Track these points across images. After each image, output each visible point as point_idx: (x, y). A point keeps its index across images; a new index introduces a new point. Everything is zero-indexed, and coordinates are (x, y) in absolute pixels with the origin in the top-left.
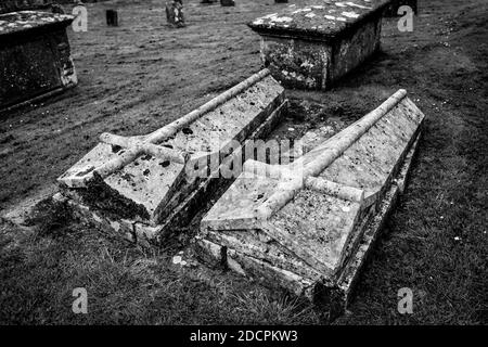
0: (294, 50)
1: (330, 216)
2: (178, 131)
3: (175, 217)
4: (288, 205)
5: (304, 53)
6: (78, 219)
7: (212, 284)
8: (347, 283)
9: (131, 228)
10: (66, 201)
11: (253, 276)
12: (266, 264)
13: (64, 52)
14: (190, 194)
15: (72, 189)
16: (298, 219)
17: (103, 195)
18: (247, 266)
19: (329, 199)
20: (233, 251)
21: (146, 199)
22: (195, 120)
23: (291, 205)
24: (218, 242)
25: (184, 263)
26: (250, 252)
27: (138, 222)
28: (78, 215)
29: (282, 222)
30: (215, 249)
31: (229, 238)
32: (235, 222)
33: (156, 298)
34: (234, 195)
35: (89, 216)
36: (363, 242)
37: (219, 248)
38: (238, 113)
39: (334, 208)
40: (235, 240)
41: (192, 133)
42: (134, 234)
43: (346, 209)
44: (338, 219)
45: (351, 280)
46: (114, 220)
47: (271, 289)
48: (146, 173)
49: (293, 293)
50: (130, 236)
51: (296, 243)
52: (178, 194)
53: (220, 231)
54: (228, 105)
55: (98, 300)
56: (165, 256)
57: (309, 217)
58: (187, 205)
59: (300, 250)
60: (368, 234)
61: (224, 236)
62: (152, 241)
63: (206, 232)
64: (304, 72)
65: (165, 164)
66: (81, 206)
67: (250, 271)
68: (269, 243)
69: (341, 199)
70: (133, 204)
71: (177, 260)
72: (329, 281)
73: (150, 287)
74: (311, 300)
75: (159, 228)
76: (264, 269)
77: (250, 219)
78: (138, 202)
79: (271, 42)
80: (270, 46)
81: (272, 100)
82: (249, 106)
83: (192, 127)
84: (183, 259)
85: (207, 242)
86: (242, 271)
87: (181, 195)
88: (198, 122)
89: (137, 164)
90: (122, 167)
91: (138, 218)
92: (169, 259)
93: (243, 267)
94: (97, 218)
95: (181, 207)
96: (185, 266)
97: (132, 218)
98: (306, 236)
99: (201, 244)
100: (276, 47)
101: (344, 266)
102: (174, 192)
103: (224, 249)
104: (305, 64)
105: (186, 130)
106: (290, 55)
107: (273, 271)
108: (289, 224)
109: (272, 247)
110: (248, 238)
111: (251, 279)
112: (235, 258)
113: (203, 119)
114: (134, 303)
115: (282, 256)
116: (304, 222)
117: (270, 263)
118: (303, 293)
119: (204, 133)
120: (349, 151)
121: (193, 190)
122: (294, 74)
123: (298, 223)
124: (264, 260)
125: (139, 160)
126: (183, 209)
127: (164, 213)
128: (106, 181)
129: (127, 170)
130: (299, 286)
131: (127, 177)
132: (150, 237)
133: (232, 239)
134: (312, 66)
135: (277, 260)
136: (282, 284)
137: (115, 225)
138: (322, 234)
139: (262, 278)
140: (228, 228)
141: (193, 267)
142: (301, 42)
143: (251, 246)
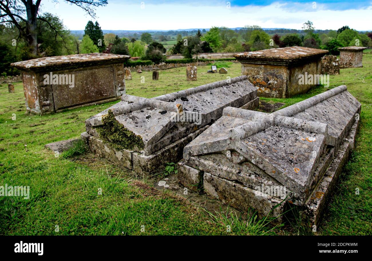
0: (264, 73)
1: (298, 144)
2: (177, 98)
3: (166, 151)
4: (260, 134)
5: (271, 74)
6: (95, 151)
7: (188, 202)
8: (316, 204)
9: (130, 156)
10: (89, 137)
11: (225, 198)
12: (238, 185)
13: (120, 76)
14: (180, 139)
15: (94, 127)
16: (268, 144)
17: (113, 129)
18: (221, 188)
19: (297, 132)
20: (209, 175)
21: (144, 133)
22: (191, 94)
23: (262, 134)
24: (197, 167)
25: (167, 186)
26: (223, 174)
27: (136, 151)
28: (95, 147)
29: (255, 144)
30: (194, 173)
31: (206, 162)
32: (213, 144)
33: (135, 204)
34: (213, 130)
35: (102, 148)
36: (326, 176)
37: (197, 172)
38: (223, 95)
39: (301, 138)
40: (211, 163)
41: (187, 101)
42: (132, 161)
43: (312, 139)
44: (305, 146)
45: (319, 202)
46: (118, 149)
47: (240, 210)
48: (148, 117)
49: (262, 214)
50: (129, 163)
51: (267, 160)
52: (170, 135)
53: (199, 156)
54: (216, 90)
55: (87, 200)
56: (153, 180)
57: (278, 144)
58: (177, 146)
59: (270, 168)
60: (330, 170)
61: (202, 161)
62: (144, 168)
63: (187, 158)
64: (270, 87)
65: (164, 113)
66: (98, 140)
67: (223, 194)
68: (241, 163)
69: (307, 132)
70: (133, 136)
71: (161, 183)
72: (298, 199)
73: (133, 197)
74: (280, 219)
75: (151, 156)
76: (235, 191)
77: (225, 140)
78: (137, 134)
79: (248, 68)
80: (248, 70)
81: (248, 93)
82: (231, 93)
83: (188, 98)
84: (166, 184)
85: (188, 167)
86: (215, 194)
87: (172, 137)
88: (193, 96)
89: (142, 111)
90: (131, 112)
91: (136, 148)
92: (156, 183)
93: (216, 190)
94: (107, 149)
95: (171, 146)
96: (167, 188)
97: (131, 148)
98: (276, 157)
99: (182, 170)
100: (252, 70)
101: (312, 190)
102: (167, 132)
103: (201, 173)
104: (271, 81)
105: (184, 99)
106: (261, 76)
107: (244, 191)
108: (261, 146)
109: (244, 168)
110: (223, 161)
111: (224, 201)
112: (211, 181)
113: (197, 94)
114: (115, 207)
115: (253, 177)
116: (274, 147)
117: (241, 183)
118: (272, 213)
119: (197, 102)
120: (309, 110)
121: (184, 137)
122: (263, 89)
123: (268, 146)
124: (237, 181)
125: (145, 110)
126: (173, 148)
127: (156, 146)
128: (117, 118)
129: (134, 114)
130: (268, 205)
131: (133, 118)
132: (143, 164)
133: (208, 163)
134: (276, 82)
135: (248, 180)
136: (252, 204)
137: (119, 155)
138: (291, 157)
139: (234, 200)
140: (205, 152)
141: (174, 189)
142: (268, 67)
143: (225, 168)
